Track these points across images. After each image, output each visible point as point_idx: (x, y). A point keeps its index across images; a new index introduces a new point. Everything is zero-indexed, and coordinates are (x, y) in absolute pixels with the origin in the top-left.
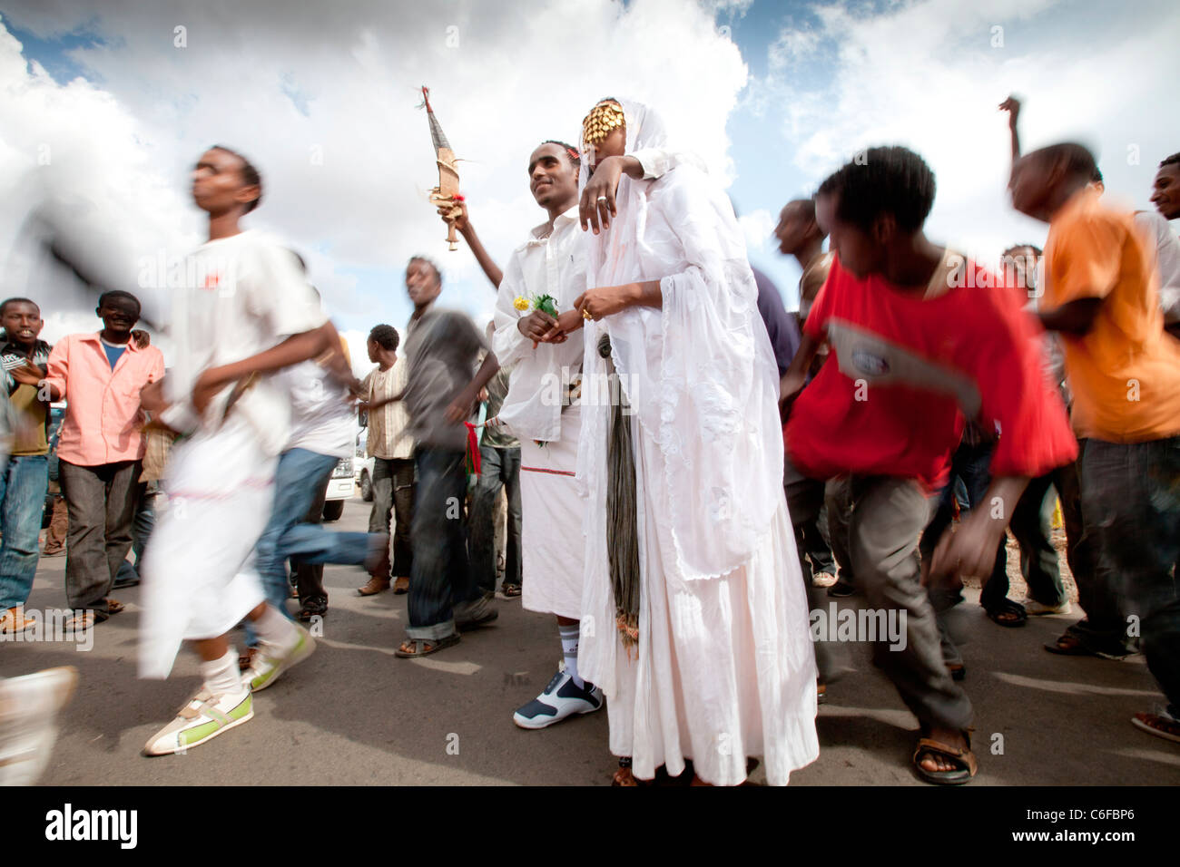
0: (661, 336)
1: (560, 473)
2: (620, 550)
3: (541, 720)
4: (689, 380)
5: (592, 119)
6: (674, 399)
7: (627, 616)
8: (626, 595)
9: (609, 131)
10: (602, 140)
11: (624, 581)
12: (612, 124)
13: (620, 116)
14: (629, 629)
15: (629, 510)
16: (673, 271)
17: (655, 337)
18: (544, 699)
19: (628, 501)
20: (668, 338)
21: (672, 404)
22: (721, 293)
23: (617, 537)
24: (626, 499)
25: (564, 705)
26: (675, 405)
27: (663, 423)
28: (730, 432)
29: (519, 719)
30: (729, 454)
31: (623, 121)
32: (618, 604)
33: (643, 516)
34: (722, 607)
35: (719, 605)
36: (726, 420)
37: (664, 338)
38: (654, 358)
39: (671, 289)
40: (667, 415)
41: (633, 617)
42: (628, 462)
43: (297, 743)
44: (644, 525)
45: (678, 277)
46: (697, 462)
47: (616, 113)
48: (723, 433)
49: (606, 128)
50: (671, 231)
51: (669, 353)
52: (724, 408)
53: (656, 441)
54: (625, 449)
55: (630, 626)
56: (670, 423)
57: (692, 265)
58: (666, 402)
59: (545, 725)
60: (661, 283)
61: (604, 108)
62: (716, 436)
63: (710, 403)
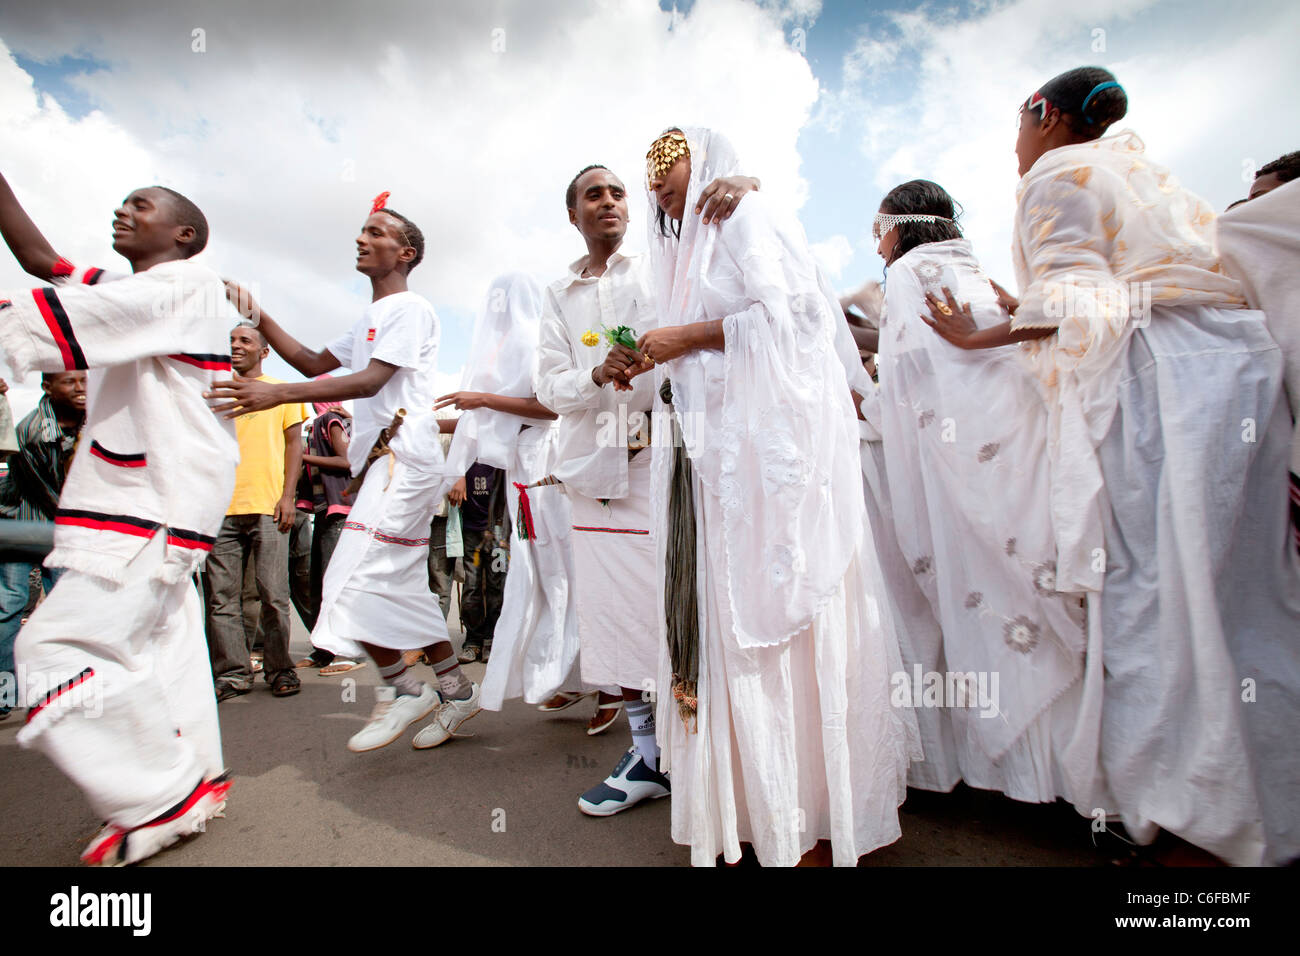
0: (723, 380)
1: (620, 531)
2: (679, 610)
3: (609, 806)
4: (751, 427)
5: (654, 153)
6: (736, 448)
7: (685, 683)
8: (683, 660)
9: (671, 162)
10: (665, 173)
11: (682, 643)
12: (674, 154)
13: (682, 145)
14: (687, 698)
15: (688, 565)
16: (736, 310)
17: (715, 381)
18: (611, 782)
19: (687, 555)
20: (730, 381)
21: (733, 453)
22: (784, 333)
23: (675, 597)
24: (685, 556)
25: (634, 789)
26: (737, 454)
27: (723, 473)
28: (794, 484)
29: (585, 805)
30: (794, 508)
31: (686, 150)
32: (675, 670)
33: (704, 573)
34: (784, 674)
35: (780, 672)
36: (790, 471)
37: (726, 382)
38: (714, 405)
39: (733, 329)
40: (727, 465)
41: (691, 684)
42: (688, 515)
43: (338, 836)
44: (704, 583)
45: (741, 316)
46: (759, 518)
47: (678, 142)
48: (787, 484)
49: (668, 159)
50: (734, 265)
51: (731, 399)
52: (788, 457)
53: (716, 494)
54: (685, 501)
55: (688, 695)
56: (731, 474)
57: (754, 302)
58: (728, 452)
59: (613, 812)
60: (724, 323)
61: (665, 139)
62: (781, 487)
63: (772, 452)
